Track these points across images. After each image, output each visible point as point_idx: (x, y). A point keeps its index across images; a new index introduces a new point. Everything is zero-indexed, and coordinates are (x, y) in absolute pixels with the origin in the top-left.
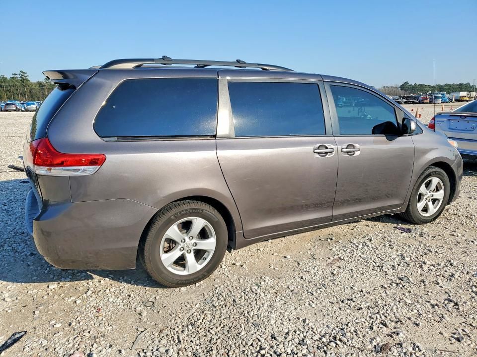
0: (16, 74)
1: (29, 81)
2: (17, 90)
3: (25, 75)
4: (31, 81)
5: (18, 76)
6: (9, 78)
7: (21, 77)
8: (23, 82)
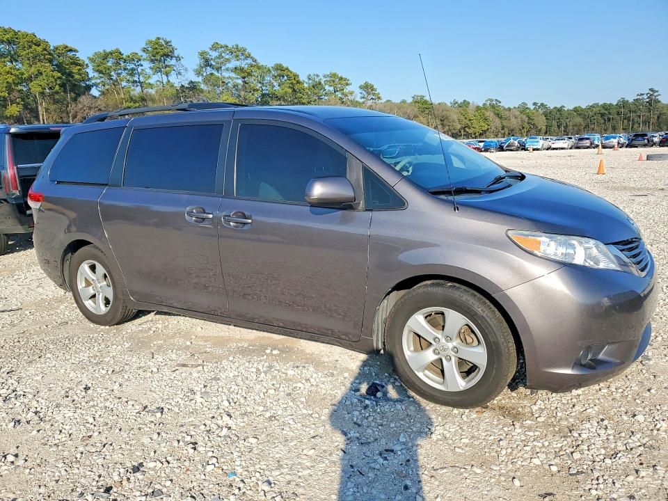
0: (643, 95)
1: (659, 102)
2: (640, 117)
3: (656, 94)
4: (663, 102)
5: (645, 97)
6: (631, 100)
7: (648, 98)
8: (650, 105)
